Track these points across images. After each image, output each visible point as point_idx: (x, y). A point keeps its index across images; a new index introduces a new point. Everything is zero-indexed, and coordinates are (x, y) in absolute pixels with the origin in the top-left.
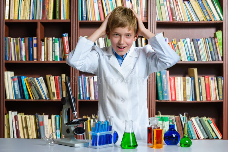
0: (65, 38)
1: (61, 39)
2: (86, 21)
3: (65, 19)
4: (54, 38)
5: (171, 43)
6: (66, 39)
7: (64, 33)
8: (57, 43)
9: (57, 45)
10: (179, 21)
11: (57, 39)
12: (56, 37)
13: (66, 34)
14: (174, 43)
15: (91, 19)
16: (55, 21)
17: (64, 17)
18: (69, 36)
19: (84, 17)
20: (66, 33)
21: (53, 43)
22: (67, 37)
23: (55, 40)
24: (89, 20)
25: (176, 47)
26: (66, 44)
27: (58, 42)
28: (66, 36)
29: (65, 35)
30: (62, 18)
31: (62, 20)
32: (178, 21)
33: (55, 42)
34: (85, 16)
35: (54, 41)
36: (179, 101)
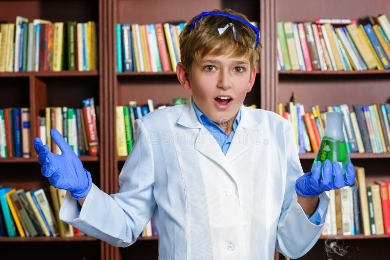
0: (88, 109)
1: (80, 112)
2: (132, 73)
3: (88, 69)
4: (65, 109)
5: (310, 116)
6: (91, 112)
7: (86, 99)
8: (72, 120)
9: (72, 122)
10: (324, 71)
11: (71, 111)
12: (69, 107)
13: (90, 101)
14: (316, 115)
15: (142, 68)
16: (67, 73)
17: (85, 64)
18: (97, 104)
19: (129, 63)
20: (90, 98)
21: (64, 119)
22: (93, 106)
23: (67, 112)
24: (139, 70)
25: (319, 123)
26: (90, 121)
27: (74, 116)
28: (89, 105)
29: (87, 102)
30: (81, 68)
31: (81, 72)
32: (322, 70)
33: (67, 118)
34: (130, 61)
35: (65, 115)
36: (327, 235)
